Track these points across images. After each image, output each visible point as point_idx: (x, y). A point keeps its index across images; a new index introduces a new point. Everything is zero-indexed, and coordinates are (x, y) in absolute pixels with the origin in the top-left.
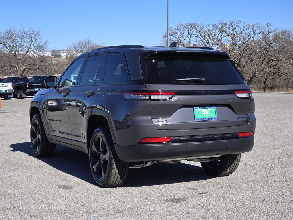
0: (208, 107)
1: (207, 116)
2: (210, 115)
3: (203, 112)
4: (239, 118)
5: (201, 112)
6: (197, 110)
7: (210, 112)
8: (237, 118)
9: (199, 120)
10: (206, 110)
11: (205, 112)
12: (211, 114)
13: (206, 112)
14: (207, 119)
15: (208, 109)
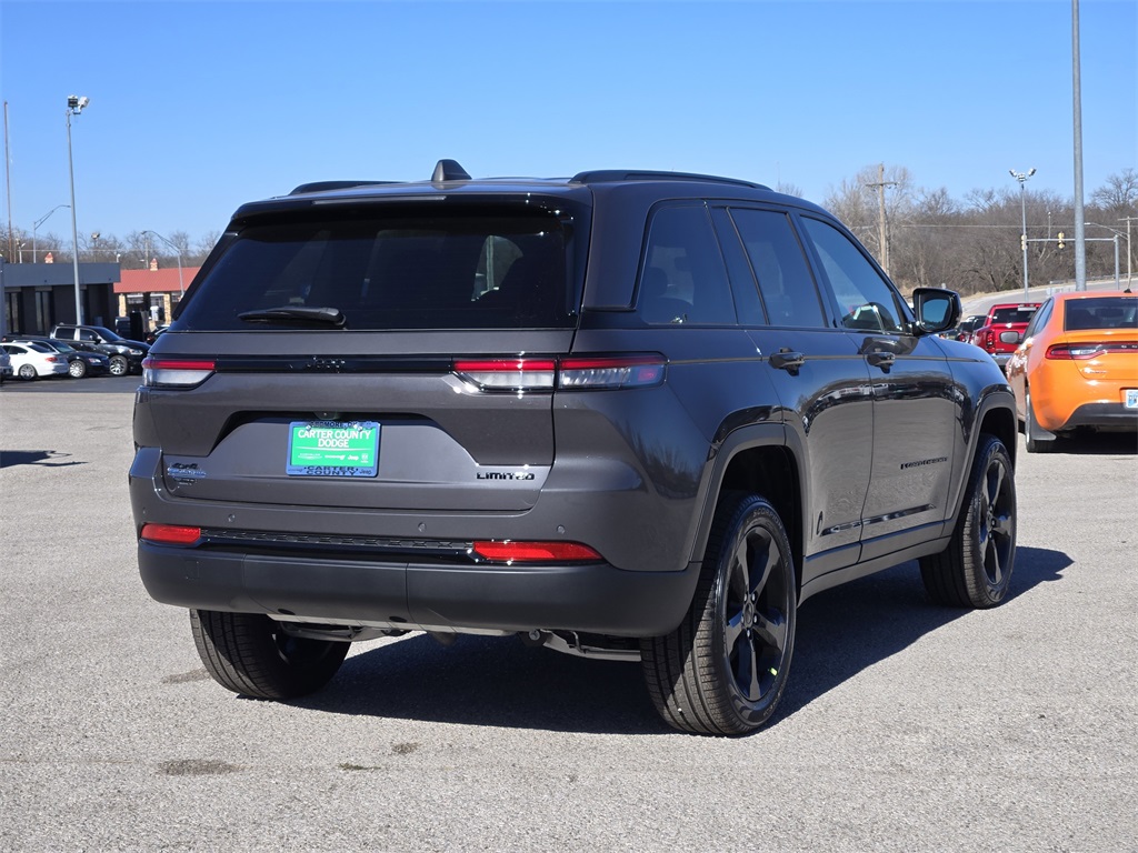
0: (346, 424)
1: (340, 460)
2: (351, 458)
3: (325, 443)
4: (489, 476)
5: (315, 441)
6: (302, 434)
7: (352, 442)
8: (479, 477)
9: (301, 470)
10: (338, 435)
11: (331, 443)
12: (353, 454)
13: (337, 443)
14: (332, 469)
15: (346, 432)
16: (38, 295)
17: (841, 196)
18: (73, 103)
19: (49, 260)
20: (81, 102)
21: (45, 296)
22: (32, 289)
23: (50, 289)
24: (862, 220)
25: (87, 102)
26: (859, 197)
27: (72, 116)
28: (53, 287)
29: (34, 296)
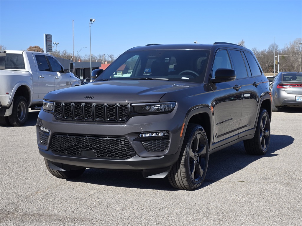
16: (81, 70)
17: (289, 47)
18: (91, 20)
19: (79, 61)
20: (93, 20)
21: (82, 70)
22: (79, 69)
23: (84, 69)
24: (295, 53)
25: (95, 20)
26: (294, 47)
27: (91, 24)
28: (84, 68)
29: (80, 71)
